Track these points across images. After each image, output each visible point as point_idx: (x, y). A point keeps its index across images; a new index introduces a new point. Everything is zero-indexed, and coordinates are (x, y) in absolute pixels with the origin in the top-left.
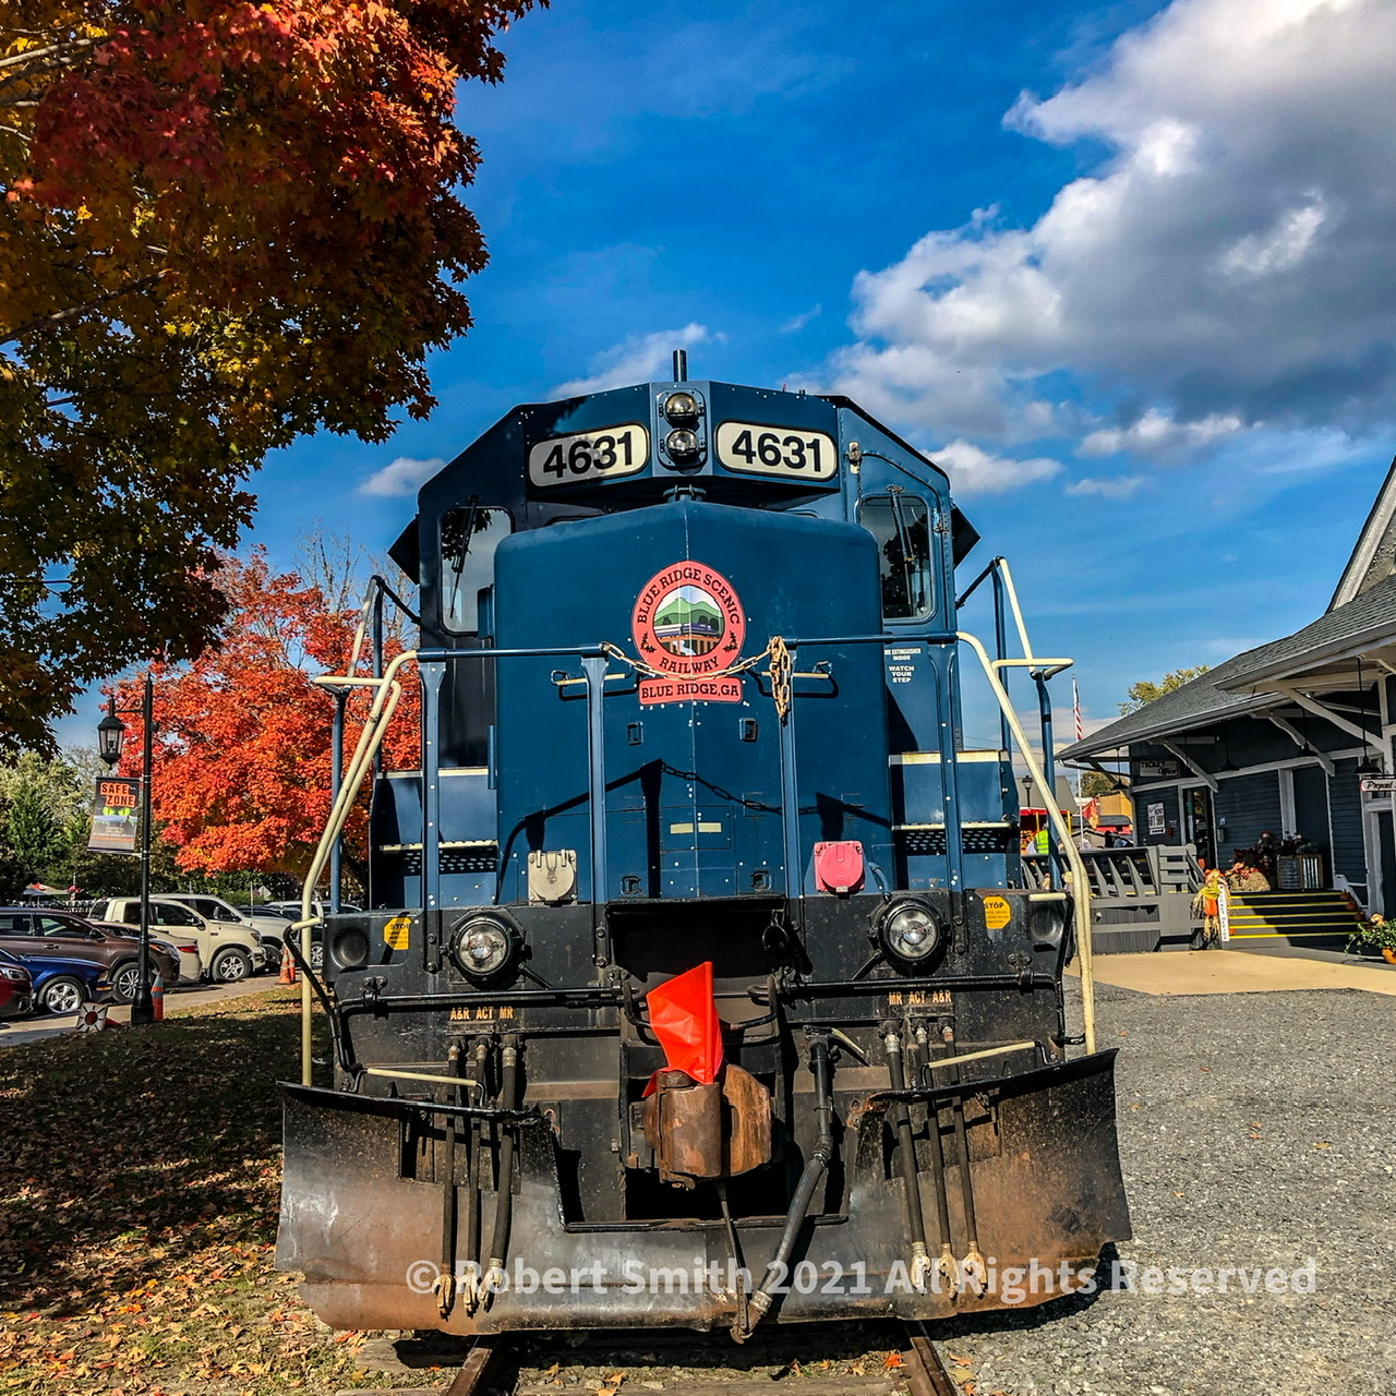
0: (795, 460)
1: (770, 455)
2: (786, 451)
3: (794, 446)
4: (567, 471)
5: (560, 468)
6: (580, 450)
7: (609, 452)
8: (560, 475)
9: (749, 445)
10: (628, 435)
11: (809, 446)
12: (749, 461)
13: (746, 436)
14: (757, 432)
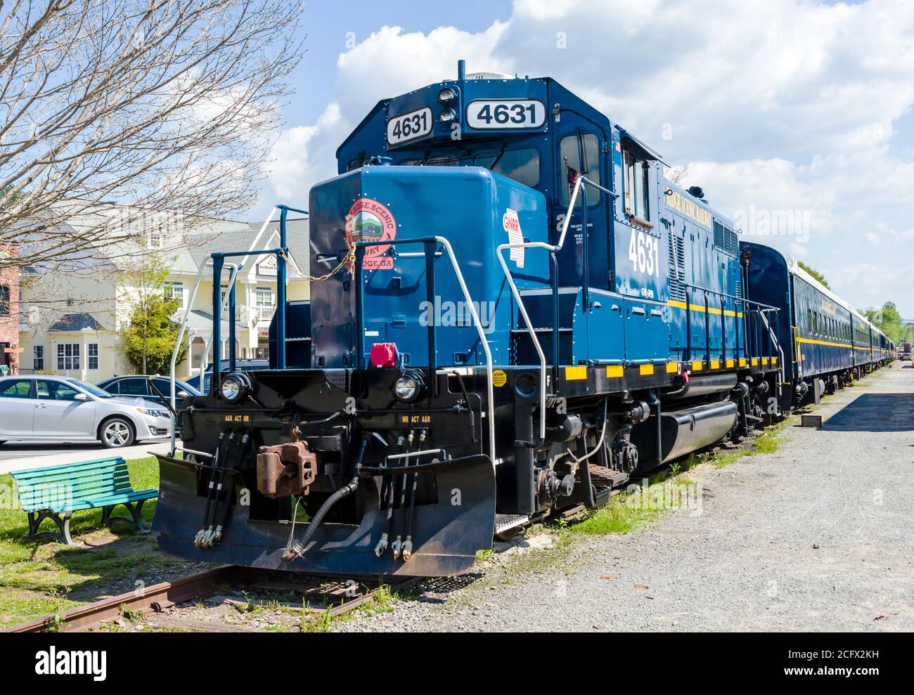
0: (518, 118)
1: (502, 117)
2: (512, 114)
3: (518, 110)
4: (402, 135)
5: (399, 134)
6: (407, 123)
7: (418, 124)
8: (399, 137)
9: (488, 113)
10: (425, 113)
11: (528, 109)
12: (488, 122)
13: (487, 108)
14: (493, 105)
